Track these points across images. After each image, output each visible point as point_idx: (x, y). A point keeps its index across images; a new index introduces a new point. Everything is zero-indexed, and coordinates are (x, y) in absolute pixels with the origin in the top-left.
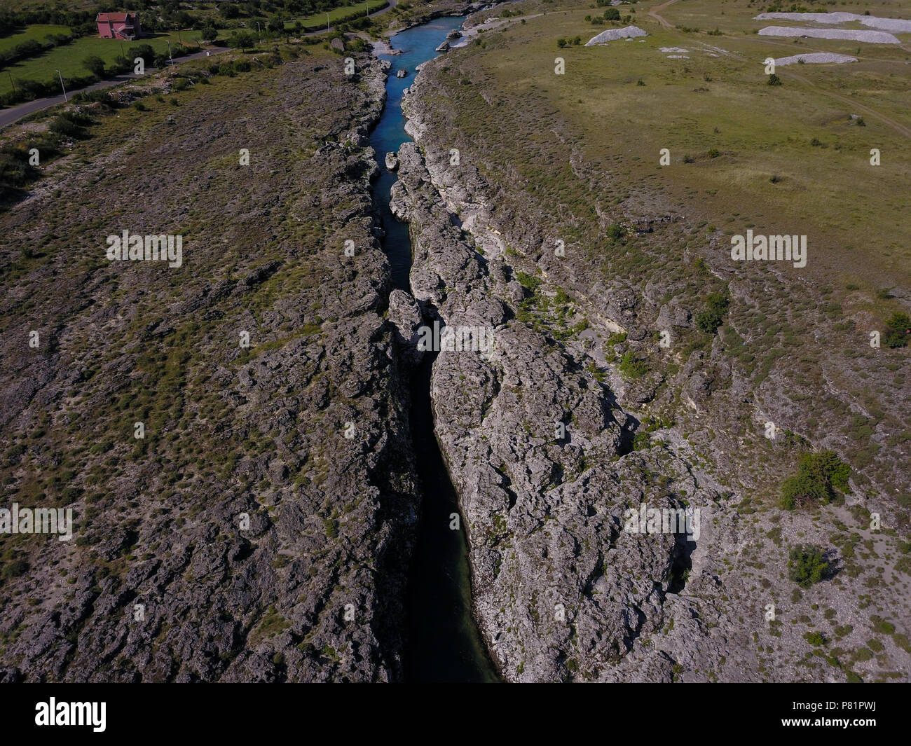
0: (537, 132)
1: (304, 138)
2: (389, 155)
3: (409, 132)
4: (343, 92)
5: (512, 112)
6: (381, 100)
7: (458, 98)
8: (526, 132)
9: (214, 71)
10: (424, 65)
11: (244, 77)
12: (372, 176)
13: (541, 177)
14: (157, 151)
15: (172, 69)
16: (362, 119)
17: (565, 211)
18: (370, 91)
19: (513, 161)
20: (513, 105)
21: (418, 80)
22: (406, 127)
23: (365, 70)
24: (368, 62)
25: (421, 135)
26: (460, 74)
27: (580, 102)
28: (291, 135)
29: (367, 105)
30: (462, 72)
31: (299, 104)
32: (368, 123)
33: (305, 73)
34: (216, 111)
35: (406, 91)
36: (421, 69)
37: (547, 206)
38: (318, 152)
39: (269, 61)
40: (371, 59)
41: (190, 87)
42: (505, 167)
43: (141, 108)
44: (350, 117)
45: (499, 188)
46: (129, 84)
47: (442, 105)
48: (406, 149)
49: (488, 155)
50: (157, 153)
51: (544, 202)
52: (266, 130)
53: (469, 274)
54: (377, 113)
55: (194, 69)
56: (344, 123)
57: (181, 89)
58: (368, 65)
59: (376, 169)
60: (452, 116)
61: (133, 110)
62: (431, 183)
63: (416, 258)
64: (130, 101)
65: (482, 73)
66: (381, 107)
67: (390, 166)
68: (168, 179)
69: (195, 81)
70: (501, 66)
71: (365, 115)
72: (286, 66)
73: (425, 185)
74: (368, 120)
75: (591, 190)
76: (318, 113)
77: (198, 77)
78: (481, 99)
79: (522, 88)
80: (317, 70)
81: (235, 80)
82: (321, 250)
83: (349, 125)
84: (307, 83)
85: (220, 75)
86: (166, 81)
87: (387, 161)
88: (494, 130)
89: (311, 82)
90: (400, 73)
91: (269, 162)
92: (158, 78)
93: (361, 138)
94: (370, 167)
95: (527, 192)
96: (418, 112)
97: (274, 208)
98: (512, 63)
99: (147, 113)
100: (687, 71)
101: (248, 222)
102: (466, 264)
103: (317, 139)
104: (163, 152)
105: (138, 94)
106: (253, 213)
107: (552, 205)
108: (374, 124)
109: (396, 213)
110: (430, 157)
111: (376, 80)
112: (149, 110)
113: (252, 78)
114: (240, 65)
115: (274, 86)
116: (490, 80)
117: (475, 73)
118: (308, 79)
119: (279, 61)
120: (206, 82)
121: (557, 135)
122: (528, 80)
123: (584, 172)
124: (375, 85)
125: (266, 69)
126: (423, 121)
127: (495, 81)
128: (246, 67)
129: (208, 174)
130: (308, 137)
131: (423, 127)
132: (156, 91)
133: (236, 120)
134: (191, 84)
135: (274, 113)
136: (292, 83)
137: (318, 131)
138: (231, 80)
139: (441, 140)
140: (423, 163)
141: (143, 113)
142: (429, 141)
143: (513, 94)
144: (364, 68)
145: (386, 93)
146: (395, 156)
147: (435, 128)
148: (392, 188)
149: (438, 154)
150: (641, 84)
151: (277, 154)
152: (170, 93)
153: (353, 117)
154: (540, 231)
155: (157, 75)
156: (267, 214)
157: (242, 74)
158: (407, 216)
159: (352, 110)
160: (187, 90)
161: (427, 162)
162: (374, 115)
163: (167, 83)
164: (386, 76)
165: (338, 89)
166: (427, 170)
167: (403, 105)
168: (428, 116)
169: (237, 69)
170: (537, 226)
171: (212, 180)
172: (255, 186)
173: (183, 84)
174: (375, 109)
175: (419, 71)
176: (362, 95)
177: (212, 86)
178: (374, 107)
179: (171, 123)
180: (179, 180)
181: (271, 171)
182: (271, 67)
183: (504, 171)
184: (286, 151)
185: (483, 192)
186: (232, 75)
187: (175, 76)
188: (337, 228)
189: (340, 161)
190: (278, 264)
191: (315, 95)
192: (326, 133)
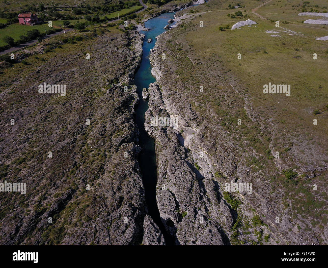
0: (221, 84)
1: (102, 81)
2: (144, 90)
3: (154, 74)
4: (123, 52)
5: (206, 69)
6: (140, 56)
7: (176, 58)
8: (215, 83)
9: (65, 41)
10: (159, 36)
11: (79, 45)
12: (135, 105)
13: (228, 116)
14: (26, 91)
15: (46, 41)
16: (131, 67)
17: (248, 146)
18: (135, 51)
19: (210, 103)
20: (205, 65)
21: (157, 44)
22: (152, 72)
23: (133, 39)
24: (135, 35)
25: (159, 78)
26: (176, 44)
27: (240, 65)
28: (96, 79)
29: (134, 59)
30: (178, 43)
31: (102, 60)
32: (134, 70)
33: (107, 41)
34: (62, 65)
35: (151, 50)
36: (158, 38)
37: (235, 139)
38: (108, 91)
39: (91, 36)
40: (136, 33)
41: (53, 50)
42: (205, 105)
43: (26, 63)
44: (125, 67)
45: (203, 119)
46: (24, 49)
47: (169, 61)
48: (152, 87)
49: (196, 96)
50: (25, 93)
51: (233, 135)
52: (84, 76)
53: (194, 198)
54: (138, 63)
55: (56, 41)
56: (122, 71)
57: (48, 51)
58: (135, 37)
59: (138, 100)
60: (175, 68)
61: (21, 64)
62: (165, 110)
63: (160, 177)
64: (21, 59)
65: (187, 44)
66: (140, 59)
67: (145, 97)
68: (26, 112)
69: (56, 47)
70: (196, 41)
71: (132, 65)
72: (99, 38)
73: (163, 112)
74: (134, 68)
75: (262, 132)
76: (110, 65)
77: (57, 45)
78: (188, 59)
79: (208, 54)
80: (112, 40)
81: (74, 46)
82: (102, 175)
83: (125, 71)
84: (107, 47)
85: (68, 43)
86: (41, 48)
87: (143, 94)
88: (197, 81)
89: (108, 46)
90: (149, 40)
91: (82, 98)
92: (38, 46)
93: (130, 80)
94: (134, 99)
95: (221, 126)
96: (158, 64)
97: (79, 135)
98: (200, 39)
99: (28, 66)
100: (283, 44)
101: (61, 150)
102: (192, 186)
103: (108, 81)
104: (28, 92)
105: (27, 55)
106: (66, 142)
107: (238, 139)
108: (137, 70)
109: (147, 132)
110: (164, 93)
111: (138, 44)
112: (30, 64)
113: (82, 45)
114: (78, 38)
115: (92, 49)
116: (192, 49)
117: (183, 45)
118: (107, 45)
119: (95, 35)
120: (61, 47)
121: (233, 88)
122: (210, 50)
123: (255, 118)
124: (138, 47)
125: (90, 40)
126: (160, 70)
127: (194, 49)
128: (80, 39)
129: (48, 108)
130: (104, 80)
131: (160, 73)
132: (36, 53)
133: (70, 70)
134: (53, 48)
135: (89, 65)
136: (100, 47)
137: (109, 76)
138: (73, 46)
139: (170, 83)
140: (161, 97)
141: (26, 66)
142: (164, 83)
143: (204, 58)
144: (133, 38)
145: (142, 52)
146: (147, 90)
147: (166, 74)
148: (146, 114)
149: (169, 93)
150: (265, 52)
151: (87, 92)
152: (43, 53)
153: (127, 66)
154: (234, 159)
155: (38, 44)
156: (75, 140)
157: (78, 42)
158: (153, 135)
159: (127, 62)
160: (51, 52)
161: (163, 96)
162: (137, 64)
163: (42, 49)
164: (143, 42)
165: (121, 50)
166: (163, 102)
167: (150, 58)
168: (162, 67)
169: (76, 40)
170: (231, 154)
171: (48, 114)
172: (71, 118)
173: (50, 49)
174: (137, 61)
175: (157, 39)
176: (132, 53)
177: (63, 49)
178: (137, 60)
179: (38, 72)
180: (32, 113)
181: (82, 106)
182: (92, 39)
183: (205, 108)
184: (92, 90)
185: (195, 122)
186: (74, 43)
187: (47, 45)
188: (113, 153)
189: (119, 97)
190: (73, 191)
191: (110, 54)
192: (113, 77)
